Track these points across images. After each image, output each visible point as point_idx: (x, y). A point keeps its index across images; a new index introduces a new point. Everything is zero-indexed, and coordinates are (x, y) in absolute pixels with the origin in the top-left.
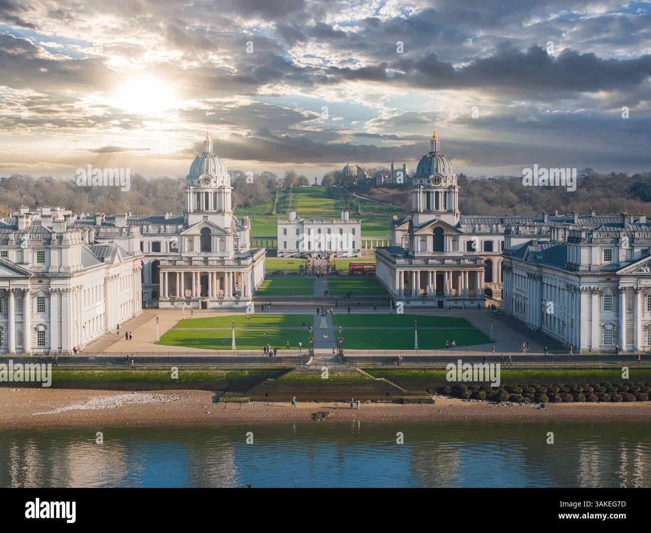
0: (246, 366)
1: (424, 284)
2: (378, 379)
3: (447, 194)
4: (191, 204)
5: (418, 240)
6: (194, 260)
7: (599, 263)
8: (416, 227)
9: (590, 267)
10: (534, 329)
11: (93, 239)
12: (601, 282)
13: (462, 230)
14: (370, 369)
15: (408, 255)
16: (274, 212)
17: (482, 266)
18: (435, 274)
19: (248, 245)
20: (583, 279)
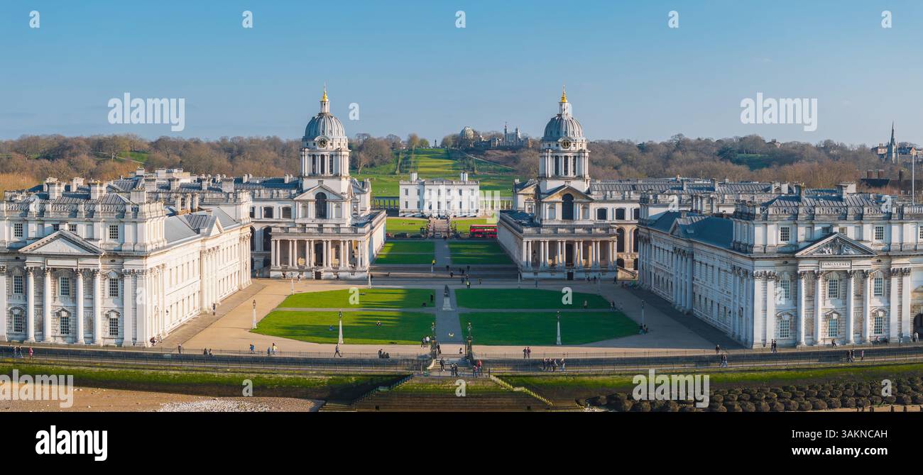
0: (353, 370)
1: (553, 254)
2: (517, 389)
3: (577, 159)
4: (306, 167)
5: (546, 208)
6: (308, 228)
7: (775, 244)
8: (544, 194)
9: (765, 248)
10: (683, 311)
11: (196, 206)
12: (777, 265)
13: (593, 197)
14: (506, 376)
15: (534, 222)
16: (397, 172)
17: (614, 235)
18: (564, 244)
19: (369, 208)
20: (757, 263)
